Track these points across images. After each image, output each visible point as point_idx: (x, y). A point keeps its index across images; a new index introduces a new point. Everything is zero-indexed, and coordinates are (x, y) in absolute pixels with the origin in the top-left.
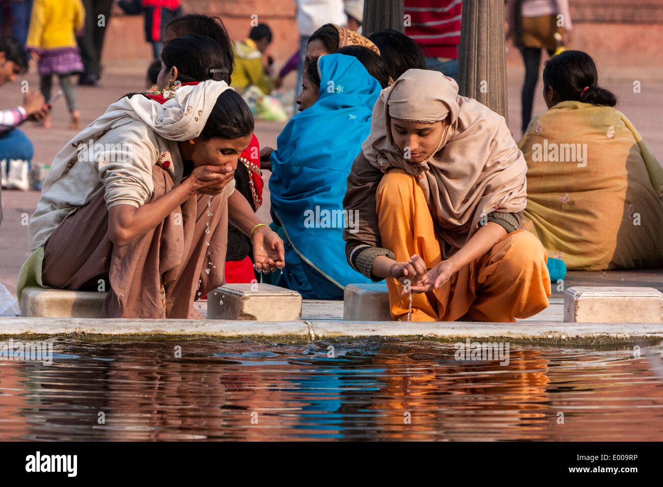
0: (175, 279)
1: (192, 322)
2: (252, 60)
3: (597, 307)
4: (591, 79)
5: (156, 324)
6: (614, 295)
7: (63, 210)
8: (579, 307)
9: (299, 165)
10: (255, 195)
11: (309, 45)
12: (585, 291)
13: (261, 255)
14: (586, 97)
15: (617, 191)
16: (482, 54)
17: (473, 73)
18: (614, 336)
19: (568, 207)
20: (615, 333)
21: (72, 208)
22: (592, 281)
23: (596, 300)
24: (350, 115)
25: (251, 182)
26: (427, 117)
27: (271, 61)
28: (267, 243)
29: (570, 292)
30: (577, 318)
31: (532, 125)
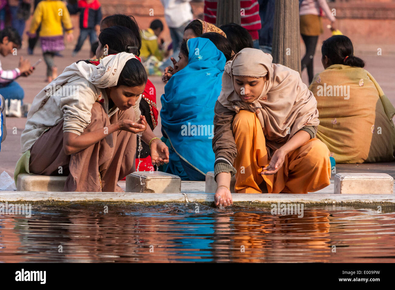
0: (106, 168)
1: (117, 194)
2: (151, 41)
3: (353, 185)
4: (350, 51)
5: (96, 195)
6: (363, 178)
7: (40, 128)
8: (343, 185)
9: (178, 103)
10: (153, 120)
11: (185, 32)
12: (346, 176)
13: (155, 156)
14: (347, 62)
15: (365, 117)
16: (286, 37)
17: (281, 48)
18: (364, 201)
19: (336, 126)
20: (364, 200)
21: (46, 127)
22: (351, 170)
23: (353, 181)
24: (207, 73)
25: (151, 112)
26: (255, 74)
27: (162, 41)
28: (159, 149)
29: (338, 176)
30: (342, 191)
31: (315, 78)
